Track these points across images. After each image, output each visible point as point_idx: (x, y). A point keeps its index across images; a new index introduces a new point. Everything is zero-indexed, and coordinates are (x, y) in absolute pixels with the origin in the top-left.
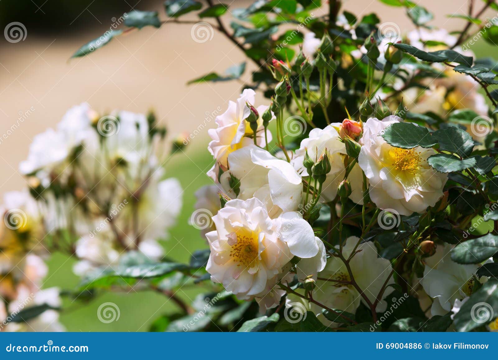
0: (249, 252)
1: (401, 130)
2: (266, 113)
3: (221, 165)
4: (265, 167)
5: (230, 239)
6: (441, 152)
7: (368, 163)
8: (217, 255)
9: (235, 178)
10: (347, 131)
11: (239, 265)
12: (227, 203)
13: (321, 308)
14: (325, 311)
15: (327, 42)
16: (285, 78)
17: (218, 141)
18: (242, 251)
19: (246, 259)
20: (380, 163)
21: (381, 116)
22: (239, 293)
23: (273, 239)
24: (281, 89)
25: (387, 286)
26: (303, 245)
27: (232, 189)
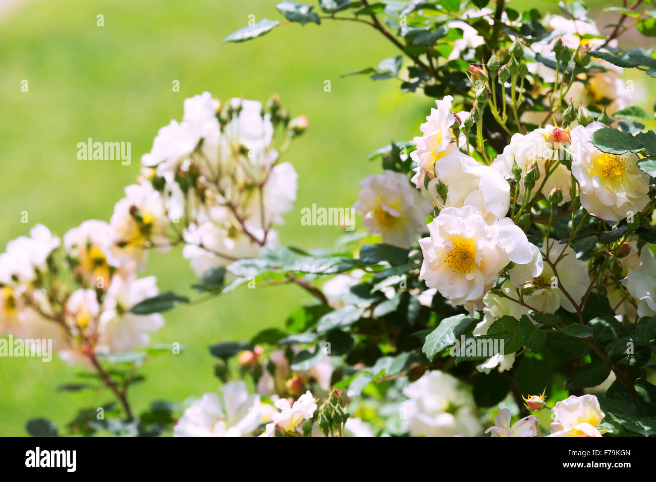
0: (464, 258)
1: (608, 135)
2: (468, 119)
3: (427, 172)
4: (477, 175)
5: (447, 247)
6: (646, 156)
7: (581, 171)
8: (431, 261)
9: (444, 185)
10: (556, 138)
11: (454, 271)
12: (442, 211)
13: (528, 309)
14: (532, 313)
15: (518, 47)
16: (485, 84)
17: (425, 149)
18: (458, 257)
19: (461, 265)
20: (589, 170)
21: (585, 123)
22: (456, 299)
23: (491, 246)
24: (482, 95)
25: (593, 287)
26: (519, 251)
27: (439, 195)
